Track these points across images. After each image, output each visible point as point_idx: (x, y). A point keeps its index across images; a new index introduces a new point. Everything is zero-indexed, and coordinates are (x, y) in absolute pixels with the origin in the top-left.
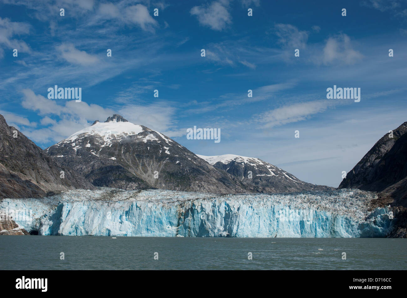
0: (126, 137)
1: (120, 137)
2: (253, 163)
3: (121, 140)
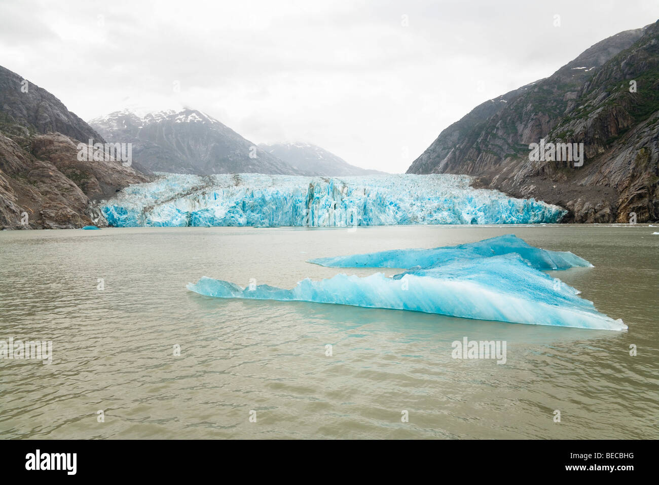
0: (165, 117)
1: (159, 116)
2: (299, 145)
3: (160, 120)
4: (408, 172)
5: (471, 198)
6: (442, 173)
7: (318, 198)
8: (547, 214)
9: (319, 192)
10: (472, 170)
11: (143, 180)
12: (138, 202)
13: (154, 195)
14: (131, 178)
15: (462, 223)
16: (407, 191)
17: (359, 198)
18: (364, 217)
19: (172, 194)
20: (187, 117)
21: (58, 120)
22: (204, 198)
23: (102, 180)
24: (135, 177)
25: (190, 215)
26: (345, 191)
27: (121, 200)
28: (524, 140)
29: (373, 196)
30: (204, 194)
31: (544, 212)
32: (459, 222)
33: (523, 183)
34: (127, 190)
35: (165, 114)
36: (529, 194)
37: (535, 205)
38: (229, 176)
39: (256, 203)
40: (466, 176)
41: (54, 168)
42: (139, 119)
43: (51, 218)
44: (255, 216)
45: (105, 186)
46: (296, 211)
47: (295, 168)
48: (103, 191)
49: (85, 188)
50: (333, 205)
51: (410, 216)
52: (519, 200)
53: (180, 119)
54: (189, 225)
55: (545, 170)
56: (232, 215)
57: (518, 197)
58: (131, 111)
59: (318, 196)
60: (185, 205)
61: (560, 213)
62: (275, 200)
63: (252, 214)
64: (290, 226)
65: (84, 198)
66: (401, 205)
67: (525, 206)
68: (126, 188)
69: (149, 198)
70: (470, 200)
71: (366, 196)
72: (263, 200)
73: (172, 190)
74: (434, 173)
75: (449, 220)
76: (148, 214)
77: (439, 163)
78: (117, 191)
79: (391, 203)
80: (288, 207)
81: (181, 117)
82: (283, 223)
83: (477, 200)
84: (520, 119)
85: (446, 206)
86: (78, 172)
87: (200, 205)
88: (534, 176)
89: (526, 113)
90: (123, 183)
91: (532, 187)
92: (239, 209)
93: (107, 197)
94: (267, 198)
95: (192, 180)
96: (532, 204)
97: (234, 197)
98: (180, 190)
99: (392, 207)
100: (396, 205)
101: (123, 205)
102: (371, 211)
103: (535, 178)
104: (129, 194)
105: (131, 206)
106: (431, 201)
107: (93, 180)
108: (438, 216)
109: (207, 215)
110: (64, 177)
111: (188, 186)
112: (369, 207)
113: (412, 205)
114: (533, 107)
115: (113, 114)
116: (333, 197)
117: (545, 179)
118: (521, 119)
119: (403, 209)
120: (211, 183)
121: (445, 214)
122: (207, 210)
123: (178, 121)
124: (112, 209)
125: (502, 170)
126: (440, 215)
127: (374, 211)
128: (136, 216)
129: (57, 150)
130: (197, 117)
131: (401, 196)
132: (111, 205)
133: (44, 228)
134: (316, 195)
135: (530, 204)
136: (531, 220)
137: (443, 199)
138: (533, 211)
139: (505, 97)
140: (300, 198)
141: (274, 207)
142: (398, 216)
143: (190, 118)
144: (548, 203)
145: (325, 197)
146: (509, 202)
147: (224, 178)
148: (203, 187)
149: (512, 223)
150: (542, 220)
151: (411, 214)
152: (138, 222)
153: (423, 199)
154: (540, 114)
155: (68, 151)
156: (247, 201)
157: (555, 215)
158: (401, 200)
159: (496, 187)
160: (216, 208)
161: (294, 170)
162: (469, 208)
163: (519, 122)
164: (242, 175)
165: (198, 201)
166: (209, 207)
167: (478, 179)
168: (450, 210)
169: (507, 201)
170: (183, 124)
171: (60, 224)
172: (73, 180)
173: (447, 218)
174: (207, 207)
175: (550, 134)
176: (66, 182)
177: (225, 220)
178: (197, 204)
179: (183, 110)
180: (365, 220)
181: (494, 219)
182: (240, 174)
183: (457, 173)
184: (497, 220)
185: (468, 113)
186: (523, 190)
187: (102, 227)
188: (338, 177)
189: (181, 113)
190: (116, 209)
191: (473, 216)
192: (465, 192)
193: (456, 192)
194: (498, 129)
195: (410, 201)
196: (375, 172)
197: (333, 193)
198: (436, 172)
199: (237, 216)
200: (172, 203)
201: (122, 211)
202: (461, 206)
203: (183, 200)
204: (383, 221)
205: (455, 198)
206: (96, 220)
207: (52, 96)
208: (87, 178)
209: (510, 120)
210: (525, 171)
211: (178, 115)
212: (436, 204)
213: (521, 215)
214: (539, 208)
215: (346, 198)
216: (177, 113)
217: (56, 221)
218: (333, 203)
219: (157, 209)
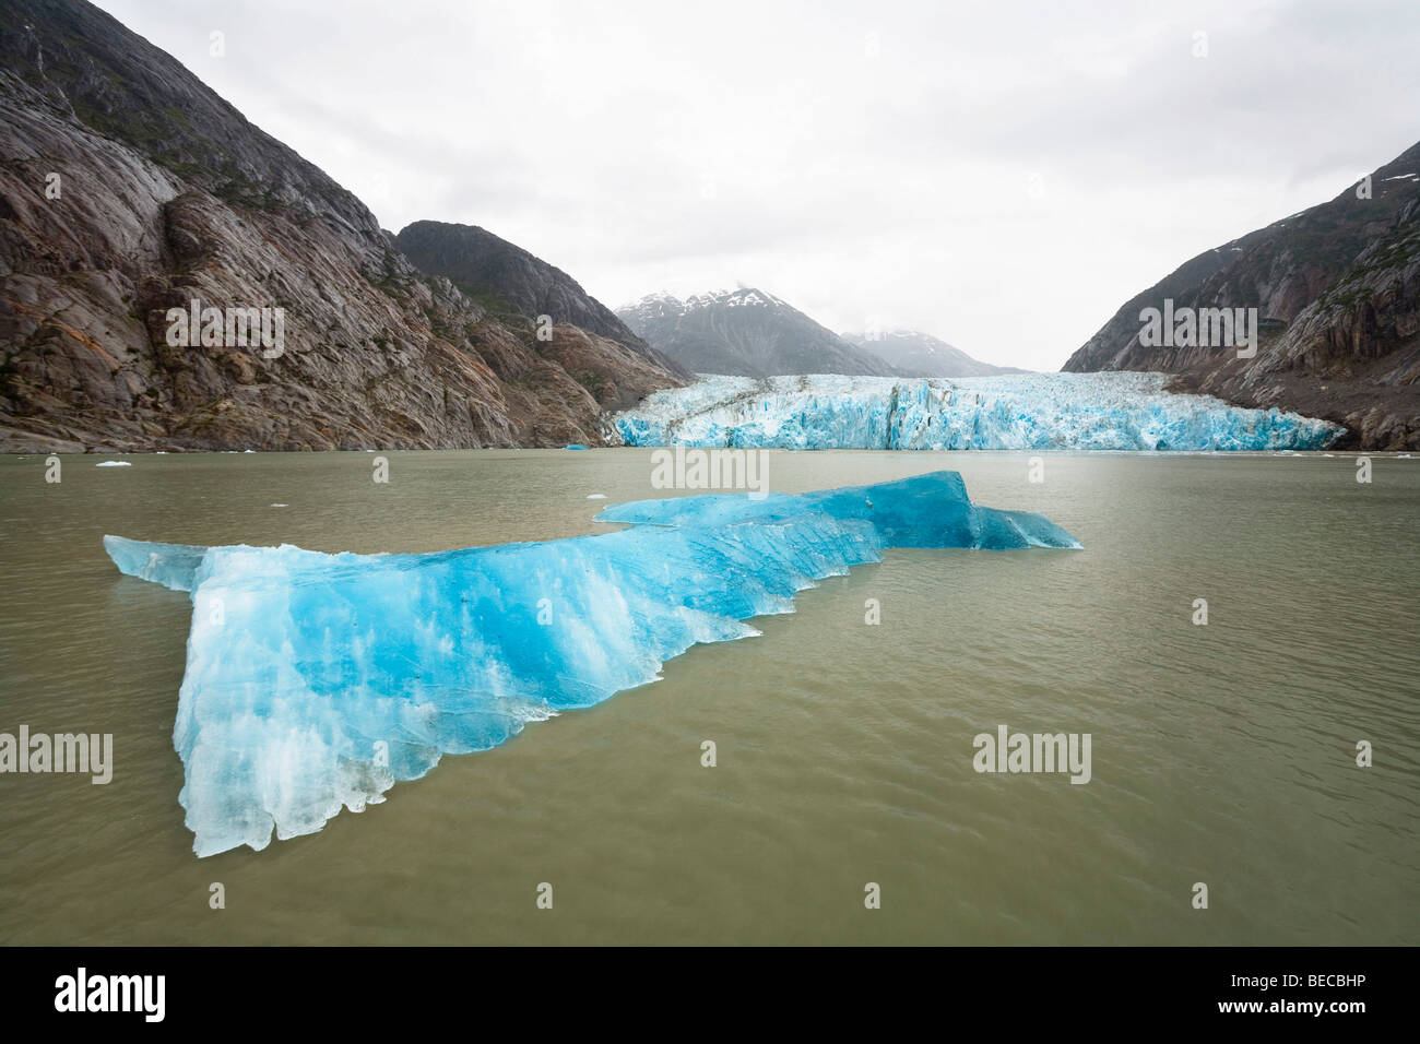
0: (714, 299)
1: (706, 299)
3: (707, 304)
4: (1063, 370)
5: (1160, 409)
6: (1118, 370)
7: (904, 409)
8: (1305, 436)
9: (907, 400)
10: (1171, 366)
11: (676, 385)
12: (664, 414)
13: (686, 404)
14: (659, 382)
15: (1140, 449)
16: (1052, 398)
17: (968, 408)
18: (976, 436)
19: (710, 403)
20: (743, 299)
21: (574, 307)
22: (750, 409)
23: (622, 384)
24: (665, 381)
25: (730, 432)
26: (947, 398)
27: (643, 412)
28: (1271, 312)
29: (990, 405)
30: (750, 403)
31: (1297, 431)
32: (1135, 446)
33: (1261, 380)
34: (653, 398)
35: (714, 295)
36: (1271, 401)
37: (1278, 419)
38: (794, 378)
39: (820, 416)
40: (1159, 374)
41: (562, 370)
42: (680, 304)
43: (546, 434)
44: (820, 434)
45: (625, 394)
46: (873, 427)
47: (894, 366)
48: (622, 399)
49: (599, 396)
50: (925, 420)
51: (1053, 435)
52: (1248, 412)
53: (733, 302)
54: (730, 445)
55: (1306, 361)
56: (787, 432)
57: (1247, 407)
58: (670, 293)
59: (903, 405)
60: (724, 419)
61: (1331, 432)
62: (847, 411)
63: (815, 431)
64: (866, 448)
65: (595, 408)
66: (1039, 419)
67: (1259, 422)
68: (651, 396)
69: (681, 409)
70: (1157, 412)
71: (979, 405)
72: (830, 410)
73: (711, 398)
74: (1106, 370)
75: (1118, 443)
76: (674, 429)
77: (1115, 354)
78: (641, 399)
79: (1022, 417)
80: (863, 421)
81: (733, 298)
82: (856, 445)
83: (1168, 411)
84: (1266, 277)
85: (1114, 421)
86: (592, 375)
87: (745, 418)
88: (1283, 371)
89: (1278, 266)
90: (649, 387)
91: (1277, 390)
92: (797, 424)
93: (626, 407)
94: (836, 409)
95: (742, 383)
96: (1273, 418)
97: (792, 408)
98: (722, 399)
99: (1022, 423)
100: (1029, 420)
101: (645, 418)
102: (987, 428)
103: (1285, 375)
104: (655, 404)
105: (654, 419)
106: (1089, 413)
107: (609, 384)
108: (1100, 436)
109: (754, 431)
110: (572, 381)
111: (732, 392)
112: (984, 422)
113: (1057, 419)
114: (1292, 256)
115: (647, 297)
116: (927, 407)
117: (1306, 375)
118: (1268, 275)
119: (1042, 425)
120: (768, 388)
121: (1112, 433)
122: (754, 426)
123: (732, 305)
124: (629, 422)
125: (1224, 363)
126: (1103, 435)
127: (990, 429)
128: (661, 432)
129: (566, 347)
130: (757, 298)
131: (1040, 406)
132: (628, 418)
133: (537, 447)
134: (901, 404)
135: (1270, 417)
136: (1271, 445)
137: (1110, 410)
138: (1275, 430)
139: (1240, 242)
140: (880, 409)
141: (845, 422)
142: (1032, 436)
143: (747, 299)
144: (1306, 417)
145: (915, 407)
146: (1228, 414)
147: (786, 381)
148: (754, 394)
149: (1233, 448)
150: (1292, 445)
151: (1055, 433)
152: (663, 441)
153: (1076, 409)
154: (1305, 267)
155: (580, 347)
156: (807, 413)
157: (1318, 437)
158: (1040, 412)
159: (1211, 392)
160: (766, 423)
161: (890, 368)
162: (1155, 423)
163: (1262, 283)
164: (811, 377)
165: (743, 413)
166: (757, 421)
167: (1178, 378)
168: (1120, 427)
169: (1224, 414)
170: (738, 308)
171: (555, 441)
172: (585, 386)
173: (1115, 439)
174: (755, 420)
175: (1323, 299)
176: (574, 387)
177: (777, 439)
178: (740, 416)
179: (738, 289)
180: (976, 441)
181: (1199, 444)
182: (809, 376)
183: (1144, 370)
184: (1203, 444)
185: (1171, 273)
186: (1258, 396)
187: (616, 446)
188: (950, 380)
189: (735, 294)
190: (635, 423)
191: (1162, 437)
192: (1151, 398)
193: (1133, 399)
194: (1221, 295)
195: (1055, 415)
196: (1015, 371)
197: (927, 402)
198: (1109, 368)
199: (794, 434)
200: (708, 415)
201: (643, 426)
202: (1140, 422)
203: (722, 411)
204: (1006, 443)
205: (1130, 408)
206: (608, 438)
207: (568, 277)
208: (604, 383)
209: (1246, 279)
210: (1266, 363)
211: (730, 296)
212: (1097, 417)
213: (1250, 437)
214: (1288, 424)
215: (947, 409)
216: (730, 293)
217: (552, 437)
218: (927, 415)
219: (687, 424)
